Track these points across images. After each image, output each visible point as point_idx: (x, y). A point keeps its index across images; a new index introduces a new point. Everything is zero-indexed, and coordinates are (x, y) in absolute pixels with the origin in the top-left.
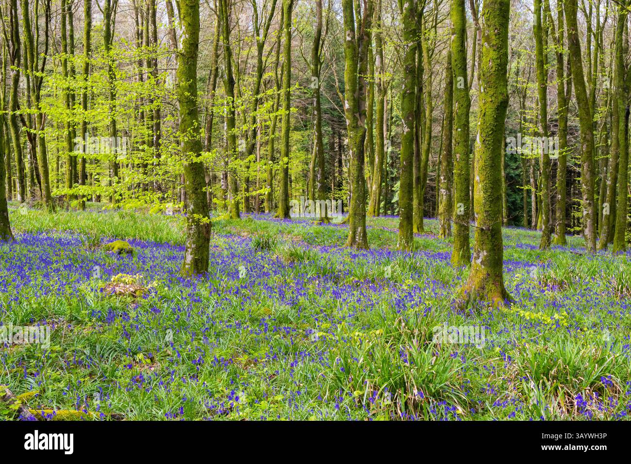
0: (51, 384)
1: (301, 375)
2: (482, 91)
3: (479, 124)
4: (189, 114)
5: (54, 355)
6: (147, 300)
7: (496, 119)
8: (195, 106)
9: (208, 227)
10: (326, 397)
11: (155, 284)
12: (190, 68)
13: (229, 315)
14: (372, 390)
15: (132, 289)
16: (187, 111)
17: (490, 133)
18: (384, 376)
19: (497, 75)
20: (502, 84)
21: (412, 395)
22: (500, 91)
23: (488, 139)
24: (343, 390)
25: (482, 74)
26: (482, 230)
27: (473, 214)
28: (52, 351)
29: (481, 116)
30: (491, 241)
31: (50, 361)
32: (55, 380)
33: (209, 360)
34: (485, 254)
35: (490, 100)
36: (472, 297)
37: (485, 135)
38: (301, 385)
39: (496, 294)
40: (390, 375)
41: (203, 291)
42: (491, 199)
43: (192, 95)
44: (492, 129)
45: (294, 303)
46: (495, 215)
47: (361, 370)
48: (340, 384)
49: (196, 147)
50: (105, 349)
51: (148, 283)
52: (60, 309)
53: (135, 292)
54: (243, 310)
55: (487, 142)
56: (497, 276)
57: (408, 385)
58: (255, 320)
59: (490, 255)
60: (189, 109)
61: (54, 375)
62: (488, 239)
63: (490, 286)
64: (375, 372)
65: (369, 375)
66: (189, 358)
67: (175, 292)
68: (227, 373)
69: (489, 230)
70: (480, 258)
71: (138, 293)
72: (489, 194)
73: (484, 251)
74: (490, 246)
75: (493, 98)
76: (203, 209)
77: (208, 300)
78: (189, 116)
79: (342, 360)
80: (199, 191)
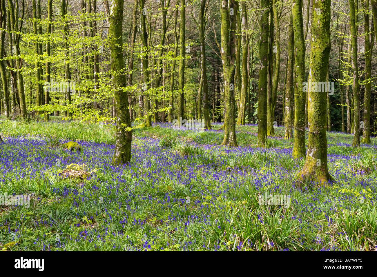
0: (26, 237)
1: (192, 231)
2: (313, 40)
3: (311, 62)
4: (117, 57)
5: (28, 218)
6: (90, 181)
7: (322, 59)
8: (121, 52)
9: (130, 133)
10: (209, 245)
11: (95, 170)
12: (118, 27)
13: (144, 191)
14: (239, 241)
15: (80, 174)
16: (116, 55)
17: (319, 69)
18: (247, 232)
19: (323, 29)
20: (327, 36)
21: (266, 244)
22: (325, 41)
23: (317, 73)
24: (220, 241)
25: (313, 30)
26: (313, 133)
27: (307, 123)
28: (27, 215)
29: (313, 57)
30: (319, 141)
31: (26, 222)
32: (29, 234)
33: (131, 221)
34: (315, 150)
35: (319, 46)
36: (307, 178)
37: (315, 70)
38: (192, 237)
39: (323, 176)
40: (251, 231)
41: (127, 175)
42: (319, 113)
43: (120, 45)
44: (320, 66)
45: (187, 183)
46: (322, 123)
47: (232, 228)
48: (217, 237)
49: (123, 81)
50: (62, 213)
51: (90, 170)
52: (32, 187)
53: (82, 176)
54: (153, 187)
55: (317, 75)
56: (323, 165)
57: (263, 237)
58: (162, 194)
59: (319, 151)
60: (117, 54)
61: (29, 231)
62: (317, 139)
63: (319, 171)
64: (241, 229)
65: (237, 231)
66: (117, 220)
67: (108, 176)
68: (143, 230)
69: (318, 133)
70: (312, 152)
71: (83, 176)
72: (318, 109)
73: (315, 148)
74: (318, 145)
75: (321, 45)
76: (127, 120)
77: (130, 181)
78: (117, 59)
79: (219, 221)
80: (124, 108)
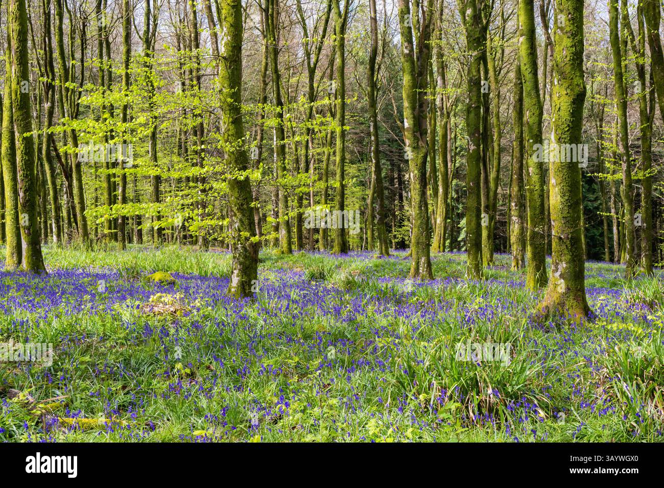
1: (359, 384)
2: (556, 83)
3: (554, 120)
4: (232, 122)
5: (83, 367)
6: (188, 318)
7: (572, 113)
8: (239, 113)
9: (256, 247)
10: (388, 403)
11: (197, 303)
12: (232, 72)
13: (279, 333)
14: (440, 394)
15: (172, 309)
16: (231, 120)
17: (566, 129)
18: (452, 376)
19: (572, 64)
20: (578, 74)
21: (486, 396)
22: (576, 83)
23: (564, 136)
24: (407, 396)
25: (555, 65)
26: (560, 238)
27: (550, 220)
28: (82, 363)
29: (556, 112)
30: (571, 251)
31: (79, 373)
32: (83, 390)
33: (256, 370)
34: (565, 265)
35: (566, 92)
36: (552, 310)
37: (560, 132)
38: (359, 394)
39: (578, 310)
40: (460, 374)
41: (251, 312)
42: (569, 204)
43: (235, 101)
44: (569, 126)
45: (351, 320)
46: (574, 221)
47: (427, 374)
48: (403, 390)
49: (241, 160)
50: (141, 363)
51: (189, 303)
52: (92, 329)
53: (175, 312)
54: (293, 325)
55: (563, 140)
56: (579, 290)
57: (481, 385)
58: (309, 337)
59: (570, 267)
60: (232, 117)
61: (83, 385)
62: (567, 248)
63: (570, 302)
64: (443, 374)
65: (436, 378)
66: (233, 371)
67: (220, 314)
68: (276, 383)
69: (568, 238)
70: (559, 270)
71: (178, 313)
72: (566, 198)
73: (563, 263)
74: (569, 257)
75: (569, 91)
76: (250, 226)
77: (256, 320)
78: (233, 125)
79: (405, 365)
80: (245, 206)
